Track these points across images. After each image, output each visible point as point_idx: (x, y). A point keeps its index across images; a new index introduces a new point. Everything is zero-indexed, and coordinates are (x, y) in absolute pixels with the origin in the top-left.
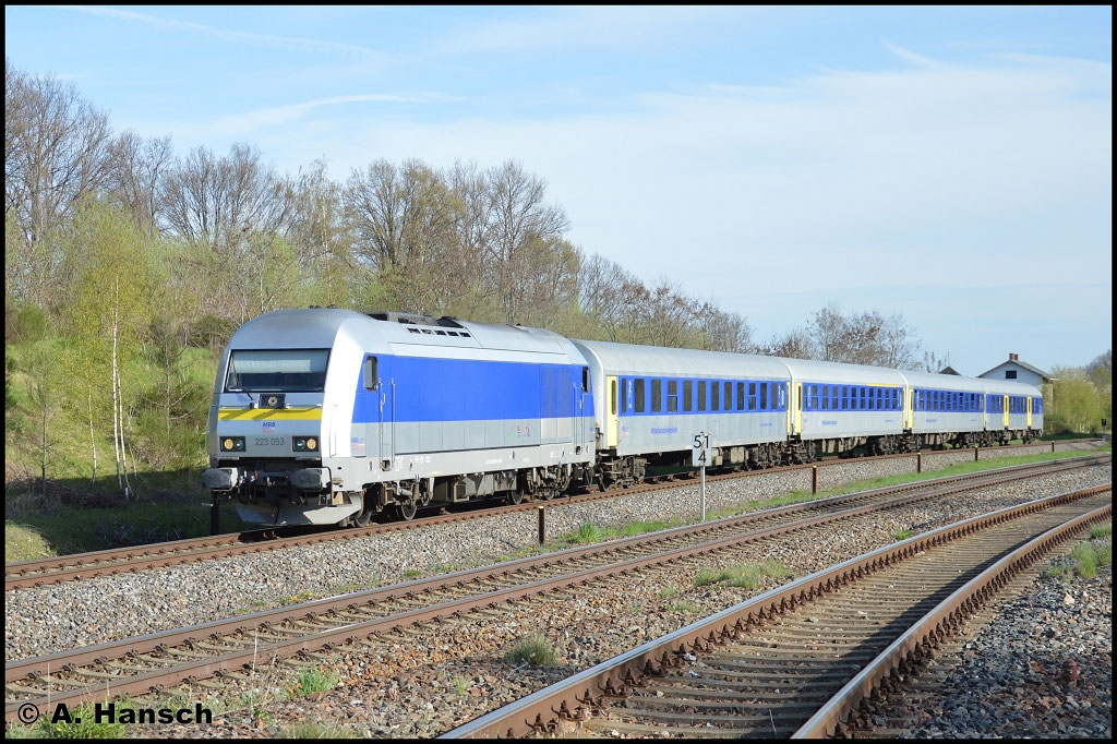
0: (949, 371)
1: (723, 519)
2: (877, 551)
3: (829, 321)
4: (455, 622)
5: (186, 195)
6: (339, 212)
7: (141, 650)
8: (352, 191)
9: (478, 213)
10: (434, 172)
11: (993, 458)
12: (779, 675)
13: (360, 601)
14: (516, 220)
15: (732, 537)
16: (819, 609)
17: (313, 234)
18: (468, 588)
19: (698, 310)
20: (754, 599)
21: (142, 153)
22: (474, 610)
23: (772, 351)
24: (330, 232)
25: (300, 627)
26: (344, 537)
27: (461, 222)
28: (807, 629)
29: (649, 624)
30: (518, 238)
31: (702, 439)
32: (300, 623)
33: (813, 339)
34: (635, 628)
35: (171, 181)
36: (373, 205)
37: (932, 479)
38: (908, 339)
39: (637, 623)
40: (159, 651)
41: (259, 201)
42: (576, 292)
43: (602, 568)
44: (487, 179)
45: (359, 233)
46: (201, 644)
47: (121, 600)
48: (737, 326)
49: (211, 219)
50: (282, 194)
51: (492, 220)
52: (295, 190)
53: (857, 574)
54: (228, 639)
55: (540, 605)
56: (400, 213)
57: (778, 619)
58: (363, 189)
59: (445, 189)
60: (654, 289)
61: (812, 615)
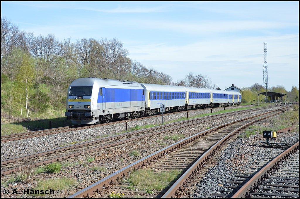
0: (218, 89)
1: (168, 124)
2: (203, 132)
3: (190, 77)
4: (112, 148)
5: (37, 46)
6: (74, 50)
7: (45, 154)
8: (77, 45)
9: (107, 51)
10: (96, 40)
11: (229, 109)
12: (184, 157)
13: (90, 143)
14: (116, 52)
15: (170, 129)
16: (191, 144)
17: (68, 56)
18: (113, 140)
19: (160, 74)
20: (178, 142)
21: (26, 36)
22: (116, 145)
23: (177, 84)
24: (72, 55)
25: (78, 149)
26: (82, 129)
27: (103, 53)
28: (189, 148)
29: (156, 148)
30: (117, 56)
31: (162, 106)
32: (78, 148)
33: (186, 81)
34: (154, 148)
35: (33, 43)
36: (82, 49)
37: (215, 115)
38: (209, 81)
39: (154, 147)
40: (48, 154)
41: (55, 48)
42: (130, 70)
43: (142, 136)
44: (109, 43)
45: (78, 55)
46: (57, 153)
47: (34, 143)
48: (168, 78)
49: (43, 52)
50: (60, 46)
51: (110, 52)
52: (63, 45)
53: (199, 137)
54: (63, 152)
55: (130, 144)
56: (89, 51)
57: (183, 146)
58: (79, 45)
59: (99, 45)
60: (150, 69)
61: (190, 145)
